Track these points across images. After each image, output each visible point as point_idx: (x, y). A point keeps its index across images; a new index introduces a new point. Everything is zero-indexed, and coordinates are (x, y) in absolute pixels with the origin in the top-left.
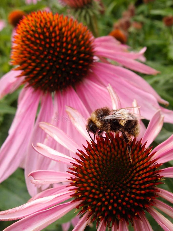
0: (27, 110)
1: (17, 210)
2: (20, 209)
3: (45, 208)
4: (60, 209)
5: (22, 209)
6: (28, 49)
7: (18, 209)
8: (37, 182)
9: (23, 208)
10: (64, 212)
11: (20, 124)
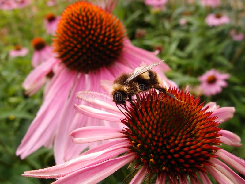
0: (61, 88)
1: (59, 167)
2: (63, 166)
3: (93, 164)
4: (109, 166)
5: (64, 167)
6: (72, 29)
7: (61, 166)
8: (80, 140)
9: (65, 165)
10: (115, 168)
11: (53, 101)
